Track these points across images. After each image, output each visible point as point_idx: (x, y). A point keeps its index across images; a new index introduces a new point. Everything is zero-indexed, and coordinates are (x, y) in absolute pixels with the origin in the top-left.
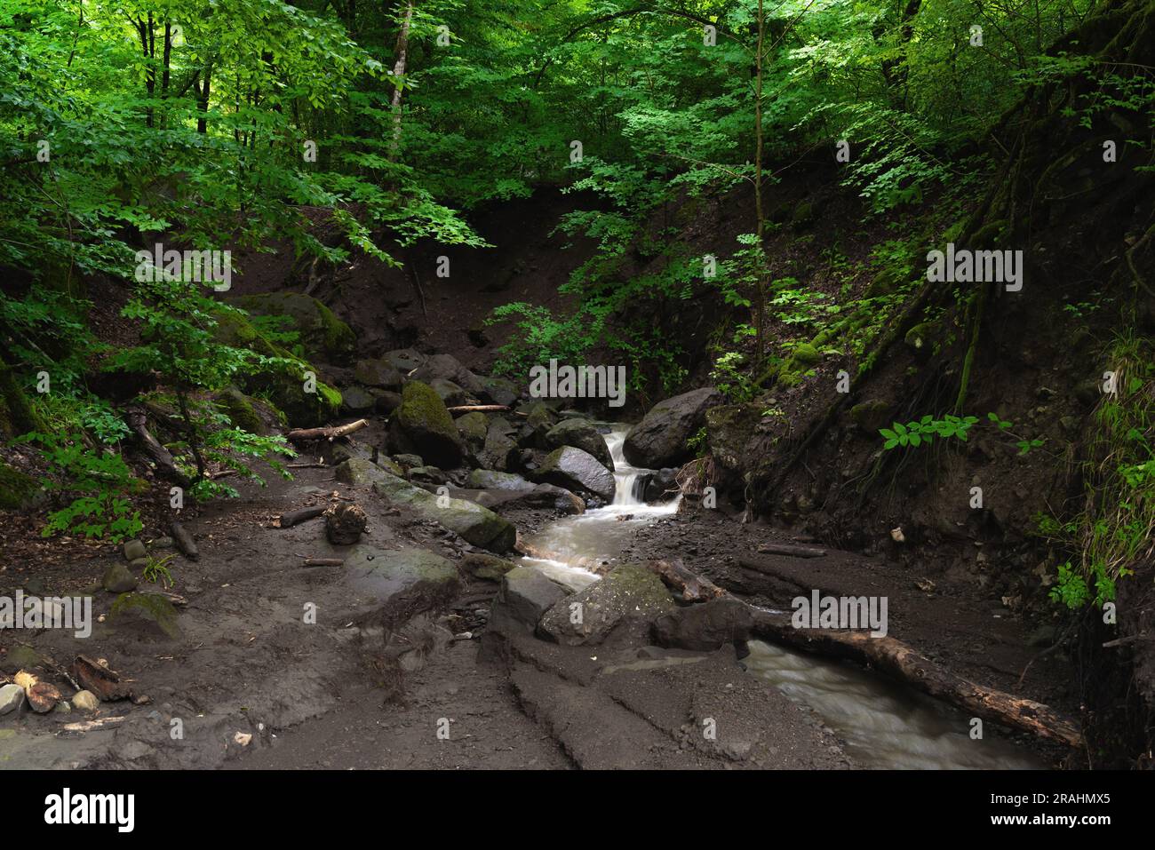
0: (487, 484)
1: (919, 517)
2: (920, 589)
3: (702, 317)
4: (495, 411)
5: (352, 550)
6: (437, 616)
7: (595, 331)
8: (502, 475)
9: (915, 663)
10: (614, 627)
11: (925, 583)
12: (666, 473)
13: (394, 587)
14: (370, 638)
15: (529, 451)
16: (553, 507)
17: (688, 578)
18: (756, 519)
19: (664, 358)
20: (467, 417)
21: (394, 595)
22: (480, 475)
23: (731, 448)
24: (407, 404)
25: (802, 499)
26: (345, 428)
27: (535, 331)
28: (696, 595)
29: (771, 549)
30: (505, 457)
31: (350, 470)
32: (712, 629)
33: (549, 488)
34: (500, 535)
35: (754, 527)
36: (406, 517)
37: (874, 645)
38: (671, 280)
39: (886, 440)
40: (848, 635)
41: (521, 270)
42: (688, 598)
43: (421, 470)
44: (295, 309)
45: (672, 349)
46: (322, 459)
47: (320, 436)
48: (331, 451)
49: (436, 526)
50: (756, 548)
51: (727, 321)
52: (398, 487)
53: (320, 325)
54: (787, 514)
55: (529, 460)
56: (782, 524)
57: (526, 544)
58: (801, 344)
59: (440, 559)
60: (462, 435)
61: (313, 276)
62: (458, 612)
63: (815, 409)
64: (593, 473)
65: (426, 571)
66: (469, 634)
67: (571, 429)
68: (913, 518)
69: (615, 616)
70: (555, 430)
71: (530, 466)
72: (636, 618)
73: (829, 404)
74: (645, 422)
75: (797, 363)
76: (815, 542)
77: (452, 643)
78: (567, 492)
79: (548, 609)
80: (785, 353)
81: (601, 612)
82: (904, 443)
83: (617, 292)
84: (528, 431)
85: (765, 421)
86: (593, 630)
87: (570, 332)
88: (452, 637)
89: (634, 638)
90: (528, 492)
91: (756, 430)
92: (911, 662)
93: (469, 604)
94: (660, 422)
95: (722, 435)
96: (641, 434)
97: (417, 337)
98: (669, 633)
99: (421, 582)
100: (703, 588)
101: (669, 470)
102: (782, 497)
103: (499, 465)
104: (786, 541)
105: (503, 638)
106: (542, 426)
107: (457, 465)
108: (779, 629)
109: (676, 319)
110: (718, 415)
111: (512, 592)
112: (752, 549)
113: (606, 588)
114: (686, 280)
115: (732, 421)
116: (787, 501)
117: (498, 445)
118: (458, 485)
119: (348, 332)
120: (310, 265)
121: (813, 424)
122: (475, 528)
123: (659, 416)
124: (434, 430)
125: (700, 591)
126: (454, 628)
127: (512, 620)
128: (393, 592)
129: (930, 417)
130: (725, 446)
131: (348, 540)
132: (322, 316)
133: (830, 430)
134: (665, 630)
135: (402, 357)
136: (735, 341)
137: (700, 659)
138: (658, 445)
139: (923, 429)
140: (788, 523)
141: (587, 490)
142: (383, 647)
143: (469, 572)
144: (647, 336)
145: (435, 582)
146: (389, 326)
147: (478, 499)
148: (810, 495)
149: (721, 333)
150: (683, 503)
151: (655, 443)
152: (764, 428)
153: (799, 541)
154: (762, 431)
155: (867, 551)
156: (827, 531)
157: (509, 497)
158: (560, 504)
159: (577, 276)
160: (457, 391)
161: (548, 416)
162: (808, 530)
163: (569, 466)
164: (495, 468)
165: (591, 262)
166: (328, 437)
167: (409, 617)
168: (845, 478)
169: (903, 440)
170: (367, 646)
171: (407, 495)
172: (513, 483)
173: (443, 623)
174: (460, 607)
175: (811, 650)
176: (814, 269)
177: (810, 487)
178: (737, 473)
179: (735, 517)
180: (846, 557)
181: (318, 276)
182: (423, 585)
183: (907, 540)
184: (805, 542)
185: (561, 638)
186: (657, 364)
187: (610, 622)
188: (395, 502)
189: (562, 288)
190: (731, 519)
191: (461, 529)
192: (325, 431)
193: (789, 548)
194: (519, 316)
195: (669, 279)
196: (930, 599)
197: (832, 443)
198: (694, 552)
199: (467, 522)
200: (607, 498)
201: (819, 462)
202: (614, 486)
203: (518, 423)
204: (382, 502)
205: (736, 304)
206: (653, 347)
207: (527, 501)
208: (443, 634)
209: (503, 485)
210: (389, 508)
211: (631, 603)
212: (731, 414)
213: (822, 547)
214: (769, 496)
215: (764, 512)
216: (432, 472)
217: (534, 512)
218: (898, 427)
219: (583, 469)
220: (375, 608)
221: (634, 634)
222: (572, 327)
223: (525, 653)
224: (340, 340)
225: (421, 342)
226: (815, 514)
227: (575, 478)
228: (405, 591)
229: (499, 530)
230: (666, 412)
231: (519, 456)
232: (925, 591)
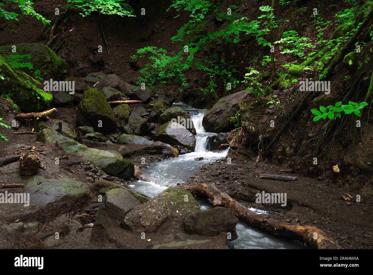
0: (128, 142)
1: (348, 159)
2: (344, 199)
3: (247, 52)
4: (134, 103)
5: (31, 179)
6: (74, 215)
7: (189, 61)
8: (136, 137)
9: (326, 245)
10: (163, 222)
11: (347, 196)
12: (222, 135)
13: (50, 199)
14: (30, 228)
15: (153, 124)
16: (161, 153)
17: (216, 193)
18: (264, 160)
19: (227, 75)
20: (120, 107)
21: (49, 204)
22: (124, 137)
23: (252, 122)
24: (86, 100)
25: (288, 149)
26: (45, 112)
27: (158, 61)
28: (220, 202)
29: (267, 176)
30: (139, 128)
31: (44, 135)
32: (214, 224)
33: (159, 143)
34: (125, 169)
35: (262, 164)
36: (72, 160)
37: (308, 233)
38: (229, 33)
39: (315, 116)
40: (295, 227)
41: (157, 30)
42: (215, 204)
43: (92, 135)
44: (36, 51)
45: (231, 70)
46: (33, 129)
47: (32, 117)
48: (38, 125)
49: (89, 165)
50: (259, 176)
51: (260, 55)
52: (70, 144)
53: (49, 60)
54: (280, 157)
55: (153, 129)
56: (277, 162)
57: (141, 174)
58: (293, 65)
59: (79, 183)
60: (117, 116)
61: (52, 35)
62: (88, 212)
63: (296, 100)
64: (184, 135)
65: (69, 190)
66: (92, 224)
67: (173, 112)
68: (345, 160)
69: (164, 216)
70: (165, 113)
71: (154, 132)
72: (176, 217)
73: (303, 97)
74: (213, 108)
75: (289, 75)
76: (293, 173)
77: (81, 230)
78: (169, 146)
79: (129, 212)
80: (285, 70)
81: (155, 214)
82: (324, 118)
83: (201, 40)
84: (154, 114)
85: (270, 107)
86: (151, 224)
87: (177, 62)
88: (81, 226)
89: (174, 228)
90: (149, 146)
91: (266, 112)
92: (324, 244)
93: (94, 208)
94: (221, 108)
95: (247, 115)
96: (211, 115)
97: (103, 66)
98: (191, 226)
99: (66, 196)
100: (224, 199)
101: (224, 134)
102: (278, 148)
103: (136, 131)
104: (277, 172)
105: (103, 228)
106: (160, 111)
107: (114, 132)
108: (260, 222)
109: (234, 54)
110: (245, 104)
111: (108, 203)
112: (257, 176)
113: (159, 200)
114: (237, 33)
115: (253, 107)
116: (280, 150)
117: (136, 121)
118: (113, 142)
119: (64, 63)
120: (51, 29)
121: (295, 108)
122: (111, 166)
123: (221, 105)
124: (100, 113)
125: (222, 200)
126: (83, 221)
127: (109, 218)
128: (49, 202)
129: (341, 103)
130: (248, 121)
131: (30, 174)
132: (50, 55)
133: (304, 112)
134: (189, 224)
135: (93, 76)
136: (263, 65)
137: (206, 241)
138: (220, 120)
139: (336, 109)
140: (281, 162)
141: (181, 144)
142: (37, 233)
143: (97, 190)
144: (218, 63)
145: (74, 196)
146: (90, 60)
147: (120, 150)
148: (291, 147)
149: (256, 61)
150: (230, 151)
151: (218, 119)
152: (270, 111)
153: (284, 172)
154: (269, 112)
155: (320, 177)
156: (299, 167)
157: (138, 148)
158: (165, 152)
159: (181, 32)
160: (116, 93)
161: (164, 106)
162: (291, 166)
163: (171, 132)
164: (134, 133)
165: (188, 24)
166: (36, 117)
167: (56, 216)
168: (310, 138)
169: (324, 116)
170: (27, 232)
171: (74, 148)
172: (142, 141)
173: (77, 219)
174: (88, 210)
175: (277, 234)
176: (306, 26)
177: (292, 143)
178: (255, 135)
179: (253, 159)
180: (308, 181)
181: (54, 34)
182: (67, 198)
183: (341, 172)
184: (287, 172)
185: (133, 228)
186: (222, 78)
187: (160, 219)
188: (68, 152)
189: (173, 38)
190: (251, 160)
191: (103, 166)
192: (35, 114)
193: (276, 176)
194: (149, 54)
195: (228, 32)
196: (349, 205)
197: (304, 119)
198: (227, 178)
199: (107, 162)
200: (192, 149)
201: (297, 129)
202: (195, 142)
203: (150, 110)
204: (60, 152)
205: (264, 45)
206: (220, 69)
207: (147, 151)
208: (76, 224)
209: (136, 142)
210: (63, 155)
211: (174, 209)
212: (252, 103)
213: (296, 176)
214: (271, 147)
215: (268, 156)
216: (98, 135)
217: (151, 156)
218: (322, 108)
219: (179, 134)
220: (34, 211)
221: (174, 226)
222: (178, 59)
223: (111, 237)
224: (60, 67)
225: (106, 69)
226: (294, 157)
227: (174, 138)
228: (56, 201)
229: (125, 166)
230: (225, 103)
231: (147, 127)
232: (346, 201)
